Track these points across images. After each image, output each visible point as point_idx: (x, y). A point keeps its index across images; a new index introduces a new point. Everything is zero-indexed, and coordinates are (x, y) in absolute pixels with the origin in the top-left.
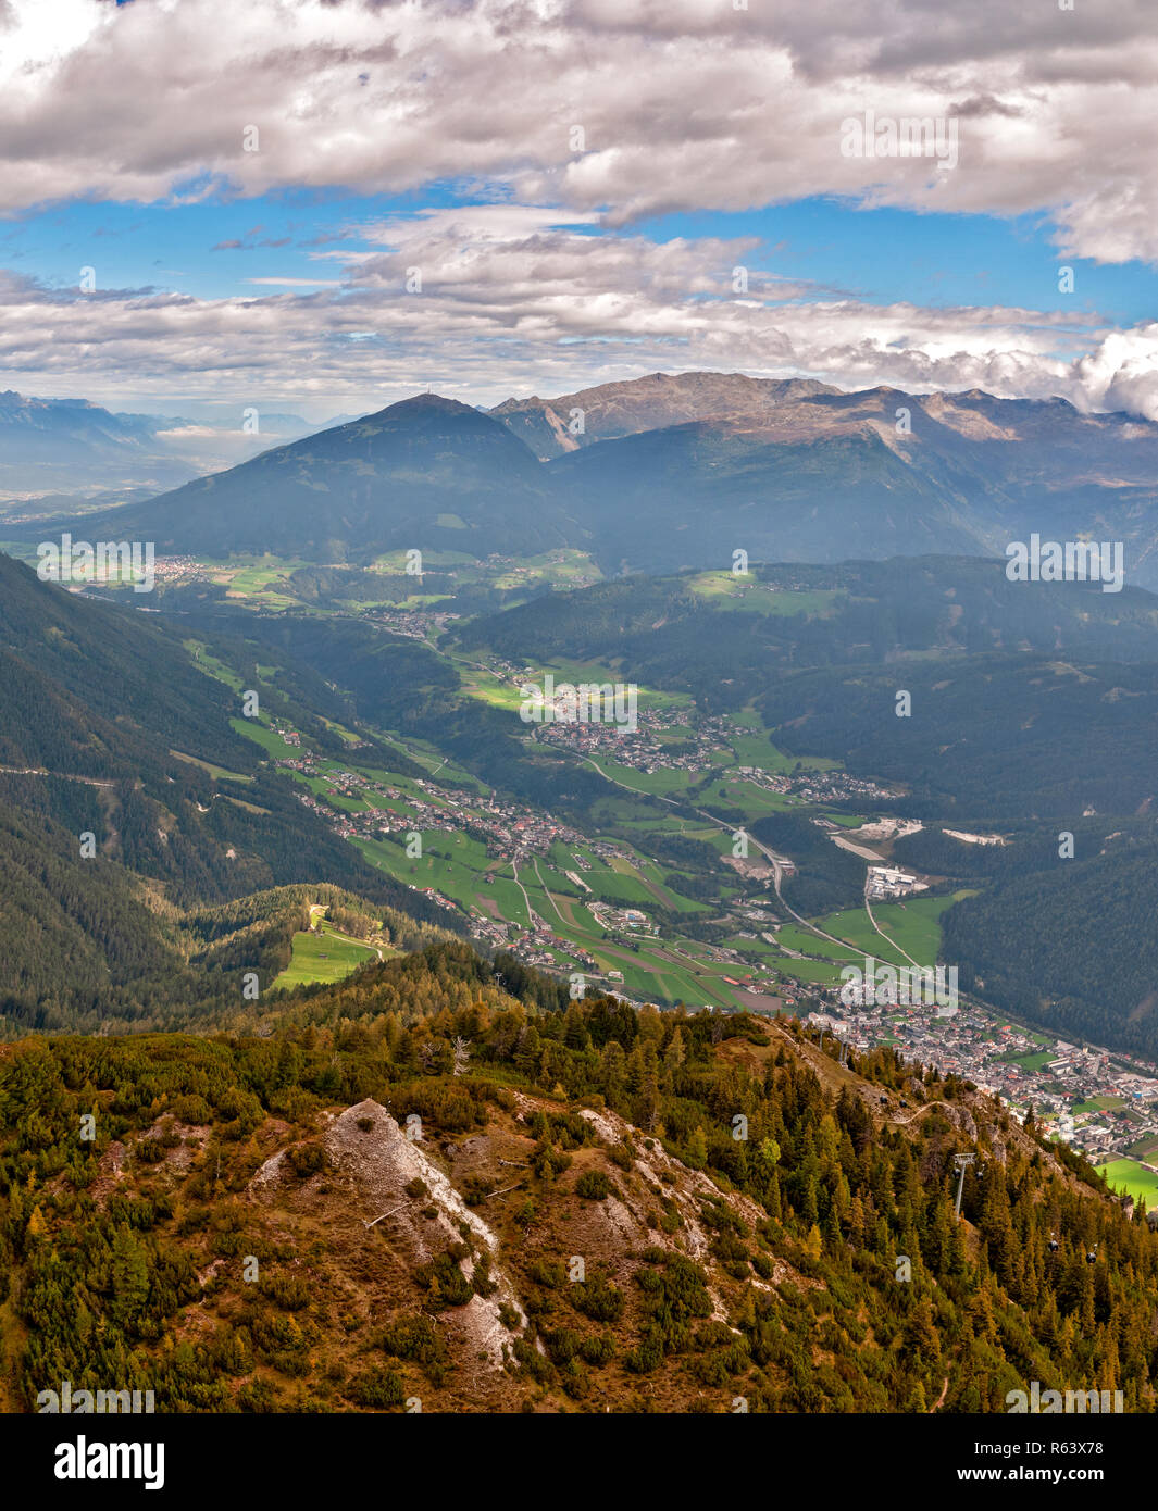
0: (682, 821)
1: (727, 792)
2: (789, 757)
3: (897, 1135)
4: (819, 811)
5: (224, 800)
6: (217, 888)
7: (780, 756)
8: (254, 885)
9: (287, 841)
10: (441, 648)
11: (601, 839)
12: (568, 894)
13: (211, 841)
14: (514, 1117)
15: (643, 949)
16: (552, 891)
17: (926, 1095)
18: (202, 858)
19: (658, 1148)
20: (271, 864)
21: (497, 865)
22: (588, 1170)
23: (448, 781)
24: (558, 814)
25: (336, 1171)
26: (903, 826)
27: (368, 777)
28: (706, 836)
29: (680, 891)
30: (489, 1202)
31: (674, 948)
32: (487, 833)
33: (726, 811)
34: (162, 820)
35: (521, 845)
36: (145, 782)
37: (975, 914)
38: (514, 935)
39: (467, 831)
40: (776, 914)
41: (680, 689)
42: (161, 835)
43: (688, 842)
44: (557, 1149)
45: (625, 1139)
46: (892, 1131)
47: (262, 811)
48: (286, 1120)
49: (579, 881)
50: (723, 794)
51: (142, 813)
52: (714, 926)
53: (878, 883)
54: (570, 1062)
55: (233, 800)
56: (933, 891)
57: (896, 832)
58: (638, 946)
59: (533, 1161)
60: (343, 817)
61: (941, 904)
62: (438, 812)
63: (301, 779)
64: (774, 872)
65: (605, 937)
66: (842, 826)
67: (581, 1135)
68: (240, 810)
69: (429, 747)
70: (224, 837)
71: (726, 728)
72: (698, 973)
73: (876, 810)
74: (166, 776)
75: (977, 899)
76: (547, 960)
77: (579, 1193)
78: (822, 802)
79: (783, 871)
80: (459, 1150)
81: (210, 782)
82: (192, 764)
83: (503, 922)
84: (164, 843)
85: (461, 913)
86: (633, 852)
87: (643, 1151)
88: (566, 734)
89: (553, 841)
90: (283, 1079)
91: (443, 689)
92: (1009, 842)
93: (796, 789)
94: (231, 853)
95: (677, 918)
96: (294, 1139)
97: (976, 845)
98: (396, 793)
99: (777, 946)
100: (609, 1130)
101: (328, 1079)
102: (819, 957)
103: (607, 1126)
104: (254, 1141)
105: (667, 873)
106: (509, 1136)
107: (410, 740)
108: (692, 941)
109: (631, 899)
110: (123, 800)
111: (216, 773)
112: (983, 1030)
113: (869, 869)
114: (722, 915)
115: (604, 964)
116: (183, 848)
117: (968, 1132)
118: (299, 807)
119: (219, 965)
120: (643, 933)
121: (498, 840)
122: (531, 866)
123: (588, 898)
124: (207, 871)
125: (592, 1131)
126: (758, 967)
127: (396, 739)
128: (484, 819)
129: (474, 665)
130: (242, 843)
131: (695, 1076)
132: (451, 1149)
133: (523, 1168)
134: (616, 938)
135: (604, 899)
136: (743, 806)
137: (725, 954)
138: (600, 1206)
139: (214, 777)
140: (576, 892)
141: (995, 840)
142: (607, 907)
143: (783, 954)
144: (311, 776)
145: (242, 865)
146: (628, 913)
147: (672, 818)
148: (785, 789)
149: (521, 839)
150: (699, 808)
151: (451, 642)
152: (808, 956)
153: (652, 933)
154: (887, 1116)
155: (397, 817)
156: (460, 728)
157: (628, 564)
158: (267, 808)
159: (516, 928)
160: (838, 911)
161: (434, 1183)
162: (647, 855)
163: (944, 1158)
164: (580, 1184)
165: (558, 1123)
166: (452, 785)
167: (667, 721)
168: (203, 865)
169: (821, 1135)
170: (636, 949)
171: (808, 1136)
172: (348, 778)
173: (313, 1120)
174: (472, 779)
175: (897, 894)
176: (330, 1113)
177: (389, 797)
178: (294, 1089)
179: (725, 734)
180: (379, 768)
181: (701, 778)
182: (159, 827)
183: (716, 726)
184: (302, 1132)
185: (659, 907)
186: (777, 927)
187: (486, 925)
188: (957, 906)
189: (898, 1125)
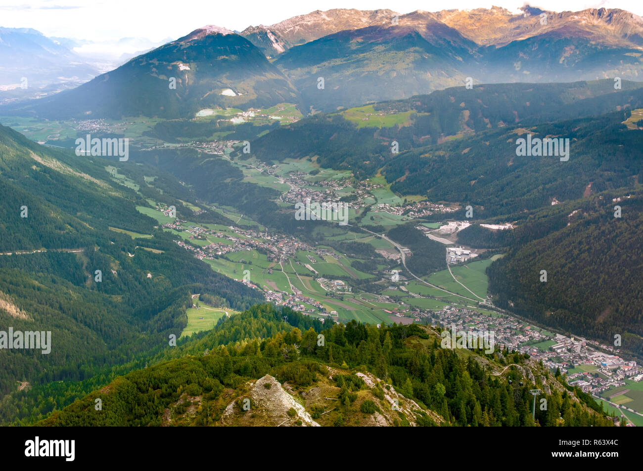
0: (355, 234)
1: (374, 218)
2: (400, 197)
3: (496, 381)
4: (419, 222)
5: (141, 249)
6: (146, 294)
7: (396, 197)
8: (163, 289)
9: (175, 265)
10: (232, 159)
11: (319, 247)
12: (307, 275)
13: (139, 271)
14: (328, 378)
15: (346, 299)
16: (300, 274)
17: (505, 361)
18: (136, 280)
19: (392, 389)
20: (169, 278)
21: (273, 265)
22: (365, 400)
23: (244, 226)
24: (297, 237)
25: (257, 408)
26: (460, 225)
27: (207, 228)
28: (367, 240)
29: (359, 269)
30: (322, 416)
31: (359, 297)
32: (266, 249)
33: (375, 227)
34: (112, 265)
35: (283, 254)
36: (99, 246)
37: (503, 267)
38: (285, 298)
39: (257, 250)
40: (404, 275)
41: (346, 169)
42: (114, 272)
43: (360, 244)
44: (350, 391)
45: (377, 385)
46: (493, 379)
47: (160, 252)
48: (232, 388)
49: (312, 269)
50: (372, 219)
51: (102, 263)
52: (377, 285)
53: (452, 256)
54: (341, 352)
55: (146, 249)
56: (481, 257)
57: (457, 228)
58: (342, 298)
59: (340, 397)
60: (198, 249)
61: (486, 263)
62: (242, 241)
63: (175, 233)
64: (401, 255)
65: (327, 295)
66: (430, 229)
67: (359, 384)
68: (150, 253)
69: (233, 209)
70: (145, 268)
71: (369, 186)
72: (372, 309)
73: (445, 218)
74: (110, 242)
75: (503, 259)
76: (302, 309)
77: (362, 411)
78: (419, 218)
79: (406, 254)
80: (307, 394)
81: (132, 240)
82: (121, 233)
83: (279, 292)
84: (116, 276)
85: (260, 290)
86: (334, 251)
87: (386, 390)
88: (296, 197)
89: (297, 250)
90: (227, 371)
91: (236, 180)
92: (515, 226)
93: (406, 212)
94: (149, 275)
95: (359, 282)
96: (238, 395)
97: (499, 230)
98: (221, 234)
99: (408, 292)
100: (370, 381)
101: (246, 368)
102: (428, 296)
103: (369, 380)
104: (221, 399)
105: (351, 261)
106: (327, 386)
107: (224, 207)
108: (368, 293)
109: (336, 275)
110: (90, 258)
111: (134, 236)
112: (516, 329)
113: (447, 249)
114: (380, 279)
115: (328, 308)
116: (126, 277)
117: (530, 380)
118: (177, 247)
119: (155, 330)
120: (344, 291)
121: (272, 252)
122: (289, 264)
123: (317, 277)
124: (139, 286)
125: (363, 382)
126: (400, 304)
127: (217, 208)
128: (264, 243)
129: (249, 166)
130: (154, 270)
131: (399, 355)
132: (304, 394)
133: (336, 401)
134: (332, 295)
135: (324, 276)
136: (382, 223)
137: (383, 298)
138: (372, 416)
139: (133, 238)
140: (311, 274)
141: (508, 226)
142: (326, 280)
143: (411, 296)
144: (180, 231)
145: (156, 280)
146: (336, 282)
147: (350, 233)
148: (401, 213)
149: (282, 250)
150: (363, 227)
151: (236, 155)
152: (423, 296)
153: (348, 291)
154: (489, 372)
155: (224, 246)
156: (246, 199)
157: (313, 108)
158: (162, 250)
159: (286, 294)
160: (435, 272)
161: (298, 409)
162: (341, 252)
163: (521, 392)
164: (362, 406)
165: (348, 380)
166: (247, 228)
167: (342, 185)
168: (137, 283)
169: (463, 381)
170: (342, 299)
171: (458, 382)
172: (198, 229)
173: (244, 386)
174: (255, 223)
175: (463, 260)
176: (251, 382)
177: (219, 237)
178: (232, 374)
179: (369, 189)
180: (211, 223)
181: (361, 211)
182: (112, 268)
183: (364, 186)
184: (240, 392)
185: (350, 277)
186: (406, 283)
187: (272, 294)
188: (494, 264)
189: (495, 376)
